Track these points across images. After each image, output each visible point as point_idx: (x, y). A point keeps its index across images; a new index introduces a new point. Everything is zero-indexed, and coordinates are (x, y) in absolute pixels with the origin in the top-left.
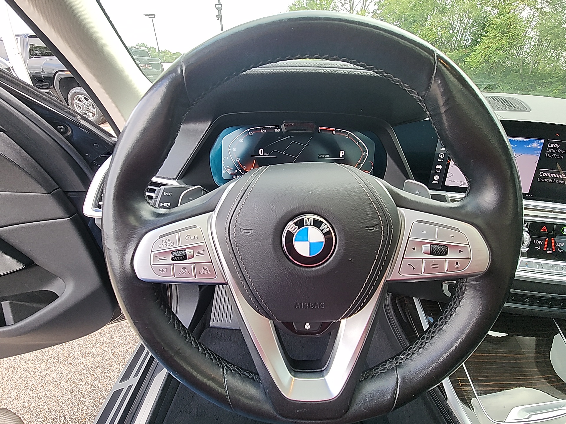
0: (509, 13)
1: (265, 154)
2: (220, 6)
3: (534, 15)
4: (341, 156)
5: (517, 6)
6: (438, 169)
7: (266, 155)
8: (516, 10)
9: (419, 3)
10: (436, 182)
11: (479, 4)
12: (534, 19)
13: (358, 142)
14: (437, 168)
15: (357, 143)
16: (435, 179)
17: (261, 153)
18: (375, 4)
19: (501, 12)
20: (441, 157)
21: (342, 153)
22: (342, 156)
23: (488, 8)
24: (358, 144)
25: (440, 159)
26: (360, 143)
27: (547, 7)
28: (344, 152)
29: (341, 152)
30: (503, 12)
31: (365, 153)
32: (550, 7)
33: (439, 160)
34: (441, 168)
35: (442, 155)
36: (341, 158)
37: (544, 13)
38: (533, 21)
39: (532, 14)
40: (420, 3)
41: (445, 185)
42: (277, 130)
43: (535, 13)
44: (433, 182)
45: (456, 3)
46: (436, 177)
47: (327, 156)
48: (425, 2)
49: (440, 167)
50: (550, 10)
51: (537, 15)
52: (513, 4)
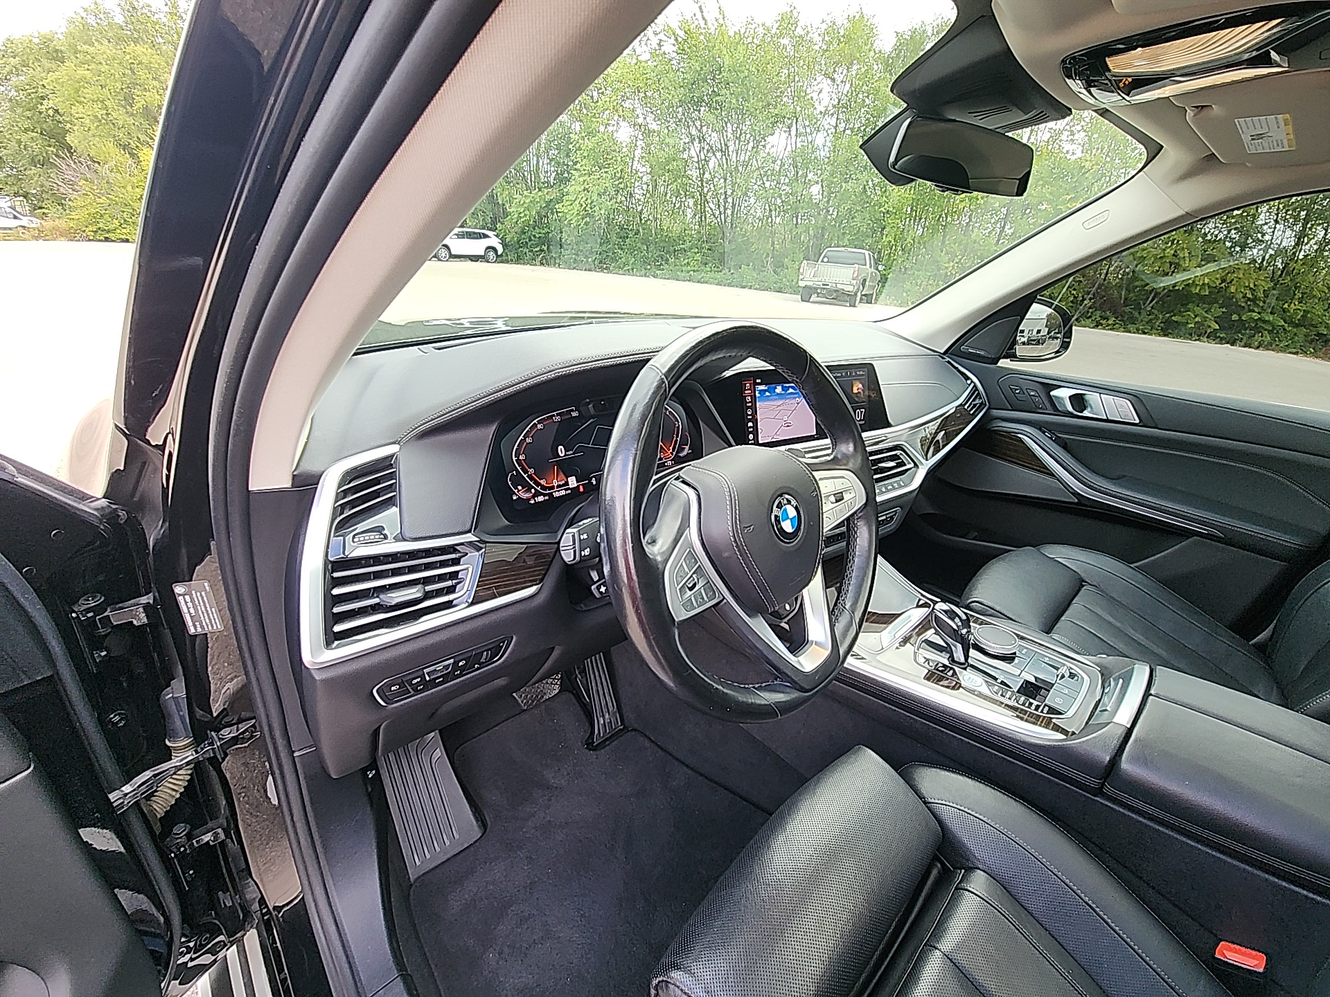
1: (567, 453)
6: (750, 427)
7: (569, 455)
12: (638, 143)
17: (562, 452)
39: (633, 134)
42: (574, 414)
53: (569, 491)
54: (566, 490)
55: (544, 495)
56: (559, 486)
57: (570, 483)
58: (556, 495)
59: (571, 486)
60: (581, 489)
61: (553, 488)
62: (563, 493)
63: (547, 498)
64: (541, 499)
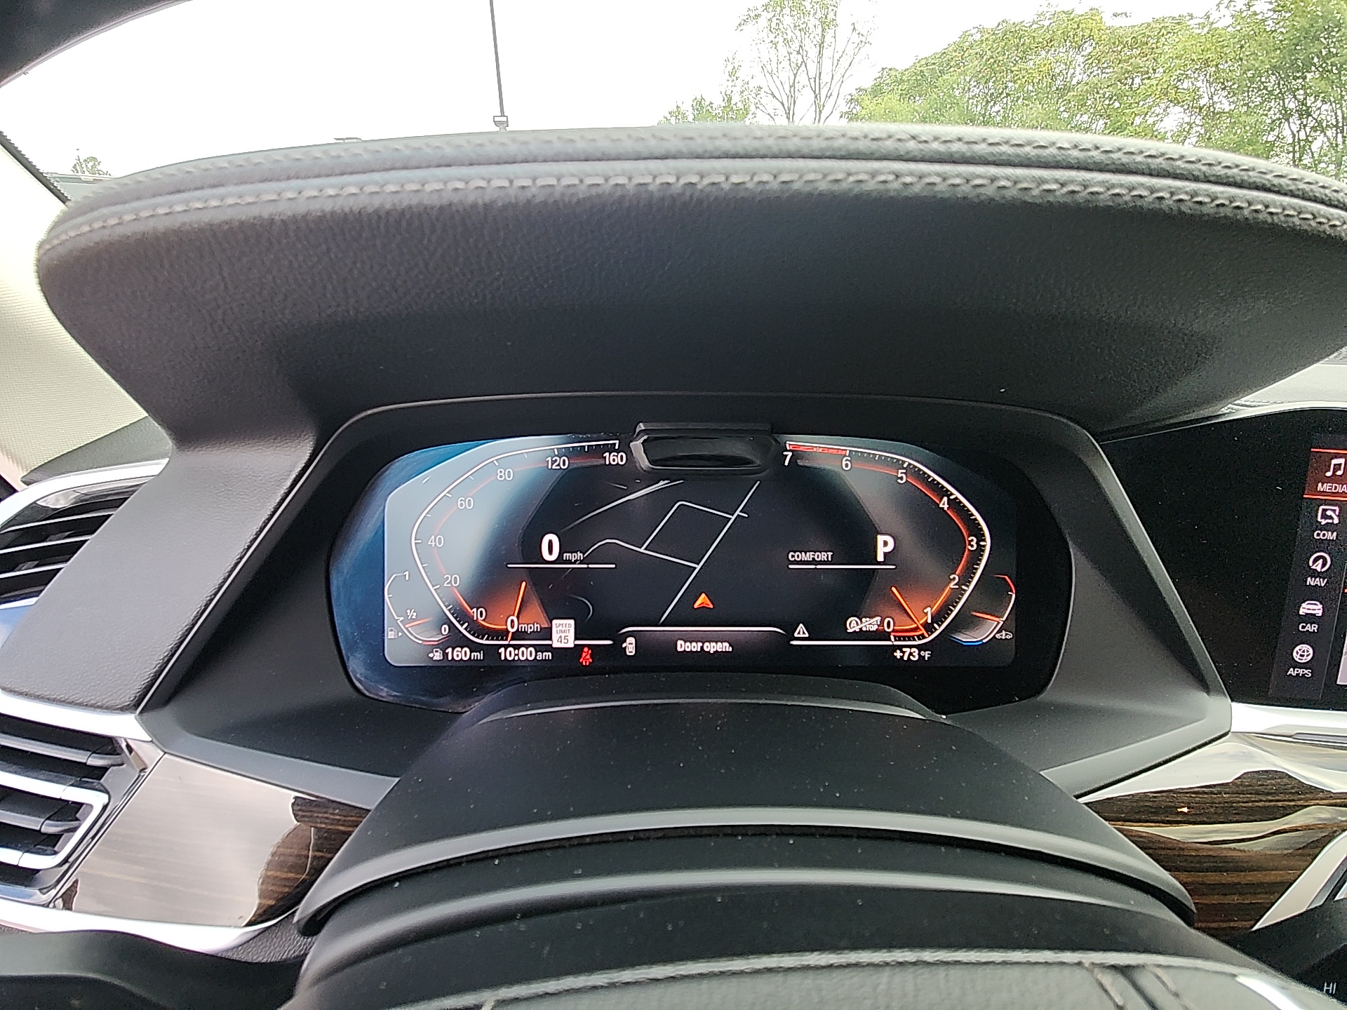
0: (1132, 123)
1: (566, 556)
2: (505, 119)
3: (1192, 121)
4: (880, 558)
5: (1150, 107)
6: (1310, 618)
7: (569, 562)
8: (1148, 116)
9: (933, 112)
10: (1301, 672)
11: (1064, 111)
12: (1193, 131)
13: (945, 499)
14: (1302, 612)
15: (944, 504)
16: (1296, 657)
17: (551, 551)
18: (841, 117)
19: (1115, 124)
20: (1318, 567)
21: (886, 544)
22: (886, 554)
23: (1085, 117)
24: (946, 507)
25: (1315, 574)
26: (954, 503)
27: (1224, 101)
28: (890, 541)
29: (881, 539)
30: (1119, 124)
31: (978, 543)
32: (1231, 100)
33: (1310, 581)
34: (1319, 613)
35: (1321, 561)
36: (879, 563)
37: (1218, 113)
38: (1191, 136)
39: (1187, 120)
40: (936, 113)
41: (1338, 683)
42: (612, 459)
43: (1193, 117)
44: (1291, 671)
45: (1013, 111)
46: (1303, 653)
47: (823, 556)
48: (946, 111)
49: (1315, 608)
50: (1232, 107)
51: (1198, 122)
52: (1141, 103)
53: (548, 655)
54: (538, 649)
55: (474, 647)
56: (518, 635)
57: (555, 636)
58: (508, 654)
59: (556, 644)
60: (586, 659)
61: (503, 634)
62: (527, 654)
63: (478, 656)
64: (461, 654)
